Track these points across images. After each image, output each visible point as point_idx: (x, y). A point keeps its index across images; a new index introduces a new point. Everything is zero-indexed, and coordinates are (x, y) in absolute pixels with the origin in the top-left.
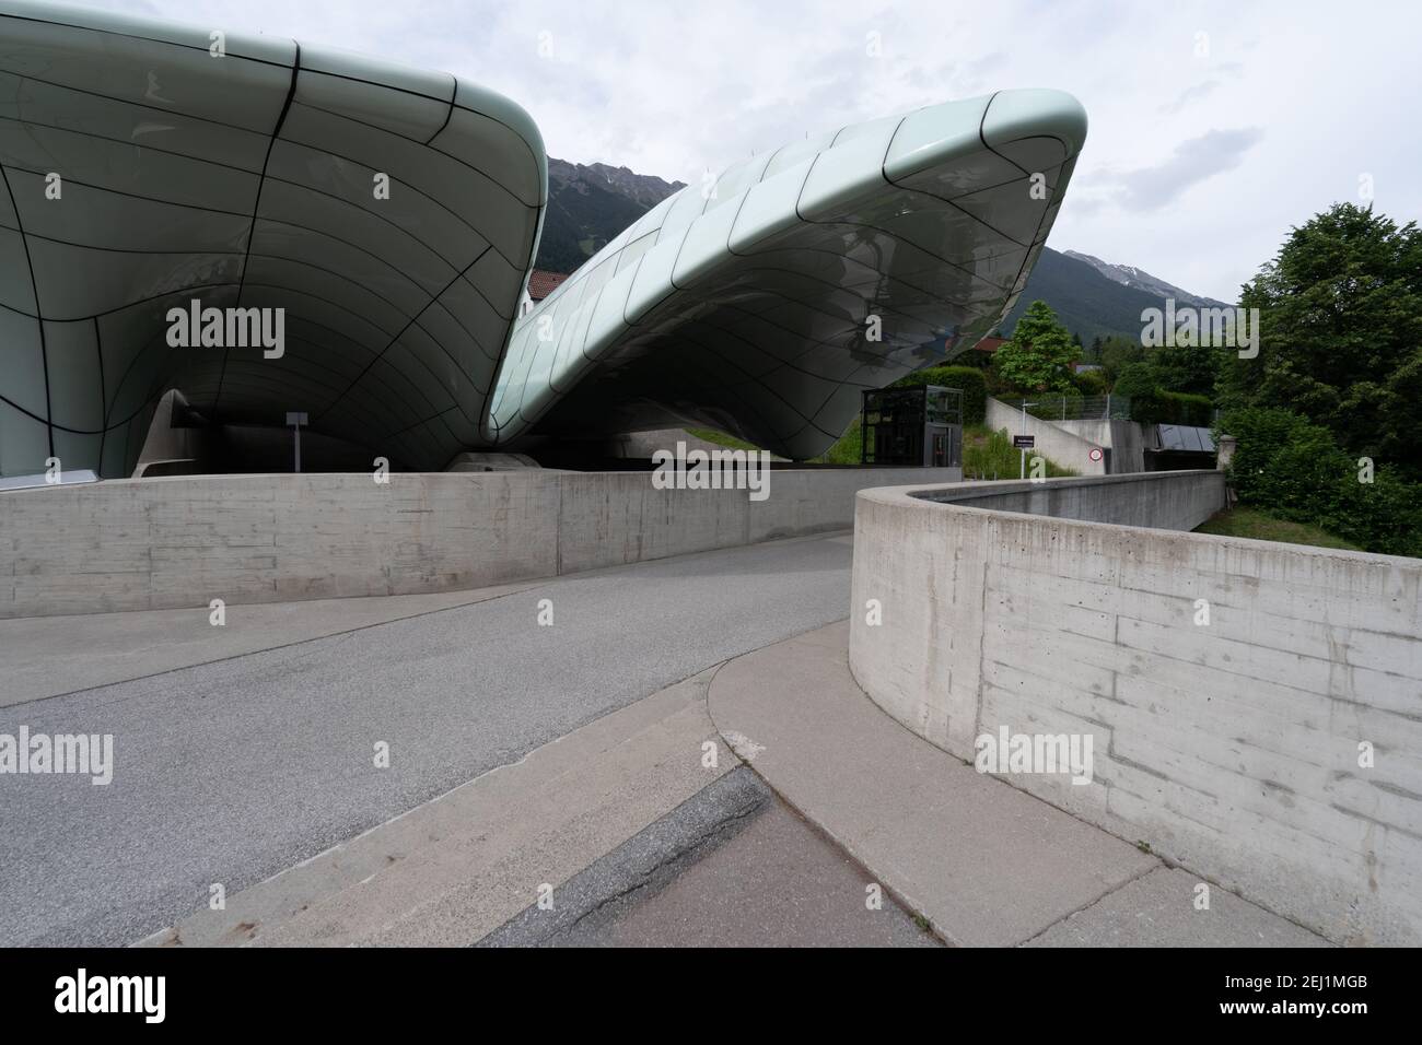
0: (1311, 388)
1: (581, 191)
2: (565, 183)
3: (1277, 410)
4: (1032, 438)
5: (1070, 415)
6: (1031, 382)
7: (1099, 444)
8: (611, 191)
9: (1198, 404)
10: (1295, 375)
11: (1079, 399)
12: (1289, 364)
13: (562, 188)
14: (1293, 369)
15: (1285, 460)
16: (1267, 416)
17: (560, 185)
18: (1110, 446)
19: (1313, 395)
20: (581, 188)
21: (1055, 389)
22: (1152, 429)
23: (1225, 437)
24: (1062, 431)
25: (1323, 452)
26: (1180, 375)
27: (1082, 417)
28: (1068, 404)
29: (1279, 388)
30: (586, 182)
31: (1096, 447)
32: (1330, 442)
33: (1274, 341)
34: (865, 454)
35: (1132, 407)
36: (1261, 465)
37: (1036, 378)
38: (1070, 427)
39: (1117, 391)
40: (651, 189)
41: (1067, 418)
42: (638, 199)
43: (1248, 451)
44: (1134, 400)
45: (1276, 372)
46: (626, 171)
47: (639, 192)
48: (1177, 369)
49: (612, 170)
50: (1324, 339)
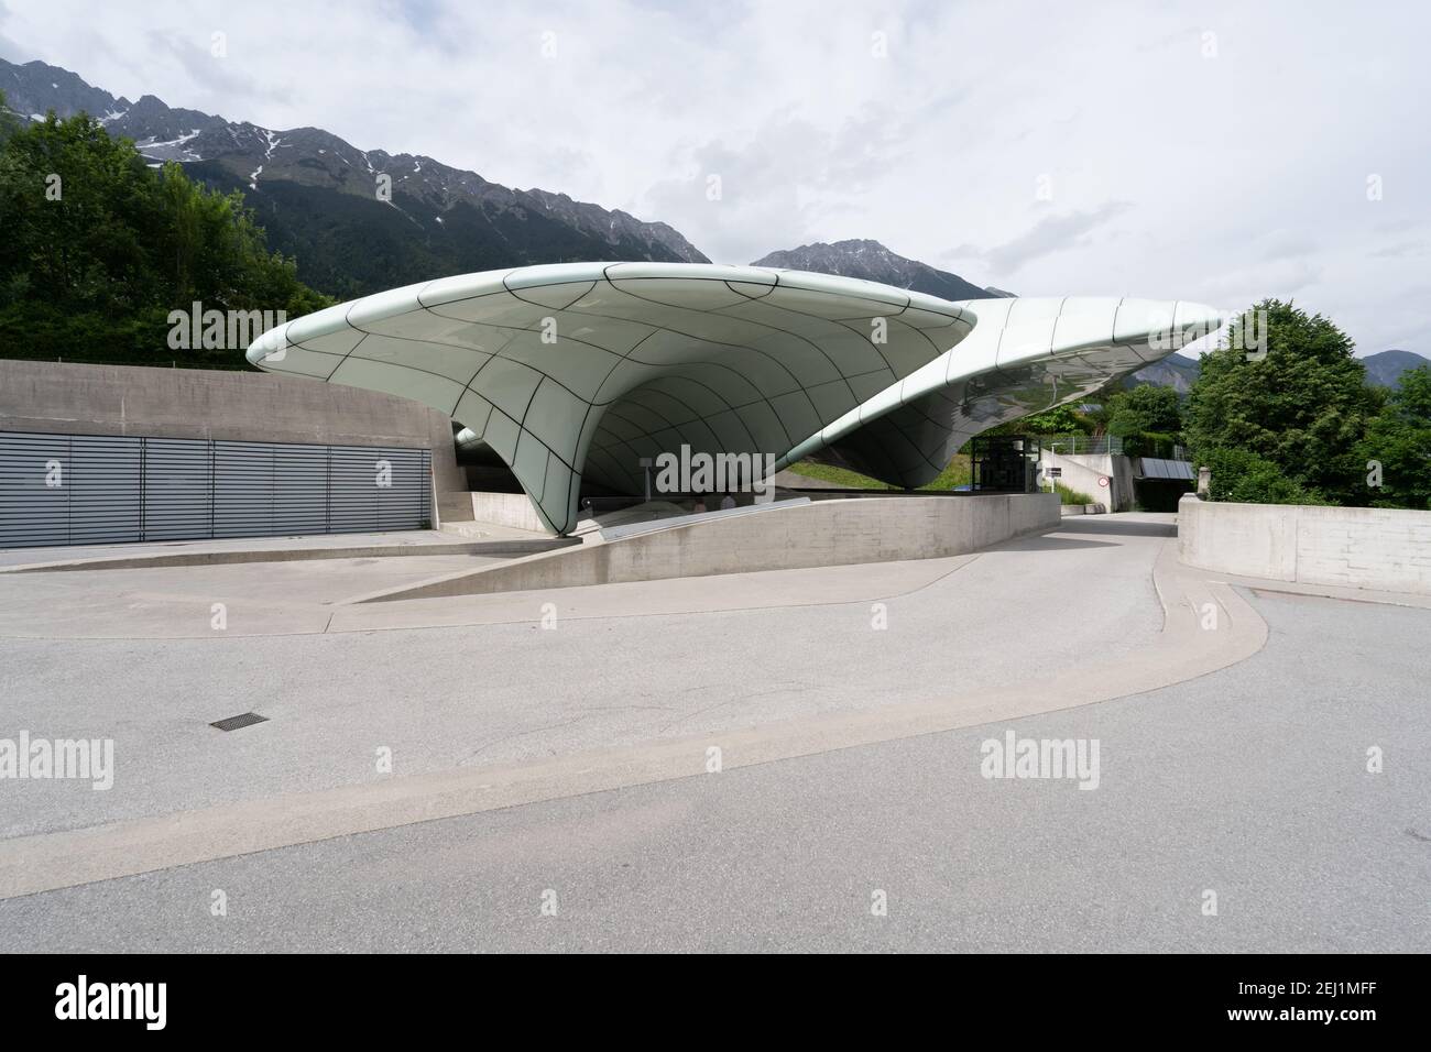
0: (1258, 432)
1: (519, 216)
2: (502, 208)
3: (1237, 449)
4: (1060, 469)
5: (1079, 451)
6: (1045, 425)
7: (1103, 472)
8: (551, 217)
9: (1164, 441)
10: (1248, 424)
11: (1084, 438)
12: (1243, 415)
13: (499, 213)
14: (1245, 419)
15: (1248, 485)
16: (1230, 454)
17: (498, 209)
18: (1112, 475)
19: (1260, 437)
20: (519, 213)
21: (1063, 430)
22: (1137, 463)
23: (1202, 469)
24: (1076, 464)
25: (1273, 480)
26: (1146, 417)
27: (1088, 453)
28: (1077, 442)
29: (1237, 433)
30: (524, 208)
31: (1104, 477)
32: (1278, 472)
33: (1231, 398)
34: (974, 484)
35: (1124, 444)
36: (1230, 489)
37: (1049, 421)
38: (1080, 459)
39: (1112, 433)
40: (590, 216)
41: (1076, 453)
42: (577, 226)
43: (1220, 479)
44: (1125, 439)
45: (1236, 420)
46: (564, 198)
47: (578, 219)
48: (1144, 413)
49: (551, 196)
50: (1266, 398)
